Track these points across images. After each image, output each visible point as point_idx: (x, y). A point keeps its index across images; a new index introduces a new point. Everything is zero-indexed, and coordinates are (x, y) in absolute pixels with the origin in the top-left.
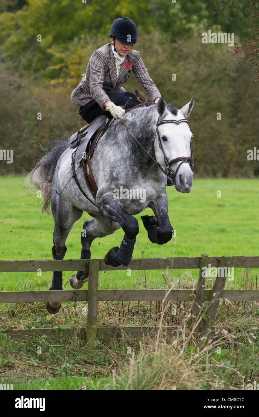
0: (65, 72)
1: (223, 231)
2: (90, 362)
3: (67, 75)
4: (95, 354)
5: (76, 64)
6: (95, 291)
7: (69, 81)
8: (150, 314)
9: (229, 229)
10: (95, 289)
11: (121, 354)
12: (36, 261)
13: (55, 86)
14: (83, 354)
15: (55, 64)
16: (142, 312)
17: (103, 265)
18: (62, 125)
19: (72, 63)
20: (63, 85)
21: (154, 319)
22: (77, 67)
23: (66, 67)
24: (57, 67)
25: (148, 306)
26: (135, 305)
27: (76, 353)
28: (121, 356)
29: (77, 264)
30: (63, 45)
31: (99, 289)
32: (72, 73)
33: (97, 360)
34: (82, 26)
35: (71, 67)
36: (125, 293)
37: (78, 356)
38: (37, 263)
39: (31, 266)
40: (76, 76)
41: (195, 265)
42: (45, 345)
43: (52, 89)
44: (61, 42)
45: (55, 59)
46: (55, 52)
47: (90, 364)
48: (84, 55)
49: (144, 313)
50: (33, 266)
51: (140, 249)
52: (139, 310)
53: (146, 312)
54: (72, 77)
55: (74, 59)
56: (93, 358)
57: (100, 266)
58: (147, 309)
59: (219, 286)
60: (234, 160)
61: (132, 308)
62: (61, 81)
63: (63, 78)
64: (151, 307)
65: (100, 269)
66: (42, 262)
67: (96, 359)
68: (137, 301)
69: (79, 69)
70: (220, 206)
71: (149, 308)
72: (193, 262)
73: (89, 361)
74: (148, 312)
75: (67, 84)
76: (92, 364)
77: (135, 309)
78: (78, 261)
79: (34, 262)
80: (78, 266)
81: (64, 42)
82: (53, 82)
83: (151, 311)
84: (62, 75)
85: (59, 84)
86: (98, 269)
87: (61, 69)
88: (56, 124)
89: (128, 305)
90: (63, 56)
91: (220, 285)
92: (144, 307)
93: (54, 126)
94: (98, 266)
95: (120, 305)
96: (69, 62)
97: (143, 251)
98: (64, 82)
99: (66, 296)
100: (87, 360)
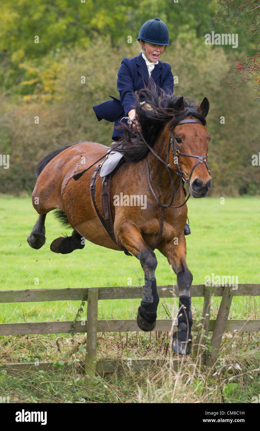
0: (39, 88)
1: (214, 254)
2: (91, 398)
3: (41, 91)
4: (95, 390)
5: (51, 78)
6: (94, 322)
7: (43, 97)
8: (150, 345)
9: (221, 252)
10: (94, 319)
11: (123, 390)
12: (32, 291)
13: (28, 102)
14: (83, 390)
15: (28, 79)
16: (141, 343)
17: (103, 294)
18: (36, 144)
19: (46, 78)
20: (37, 101)
21: (154, 351)
22: (52, 82)
23: (40, 82)
24: (31, 82)
25: (147, 336)
26: (133, 335)
27: (75, 389)
28: (123, 392)
29: (76, 293)
30: (36, 60)
31: (99, 319)
32: (47, 89)
33: (98, 396)
34: (56, 40)
35: (46, 83)
36: (125, 323)
37: (78, 392)
38: (33, 293)
39: (26, 296)
40: (51, 92)
41: (200, 293)
42: (42, 382)
43: (25, 106)
44: (33, 56)
45: (27, 75)
46: (28, 67)
47: (91, 400)
48: (59, 70)
49: (143, 345)
50: (28, 296)
51: (137, 276)
52: (138, 341)
53: (145, 344)
54: (46, 93)
55: (48, 73)
56: (94, 394)
57: (99, 295)
58: (146, 340)
59: (223, 315)
60: (218, 178)
61: (130, 339)
62: (35, 97)
63: (37, 93)
64: (150, 338)
65: (99, 299)
66: (38, 291)
67: (96, 395)
68: (136, 332)
69: (54, 84)
70: (208, 227)
71: (148, 339)
72: (197, 290)
73: (89, 397)
74: (147, 343)
75: (41, 100)
76: (93, 400)
77: (133, 340)
78: (76, 290)
79: (30, 292)
80: (77, 295)
81: (37, 57)
82: (26, 98)
83: (150, 342)
84: (36, 91)
85: (33, 100)
86: (97, 298)
87: (35, 84)
88: (30, 142)
89: (125, 336)
90: (37, 70)
91: (225, 314)
92: (142, 338)
93: (29, 145)
94: (97, 295)
95: (118, 336)
96: (43, 77)
97: (140, 279)
98: (38, 98)
99: (63, 328)
100: (87, 396)
